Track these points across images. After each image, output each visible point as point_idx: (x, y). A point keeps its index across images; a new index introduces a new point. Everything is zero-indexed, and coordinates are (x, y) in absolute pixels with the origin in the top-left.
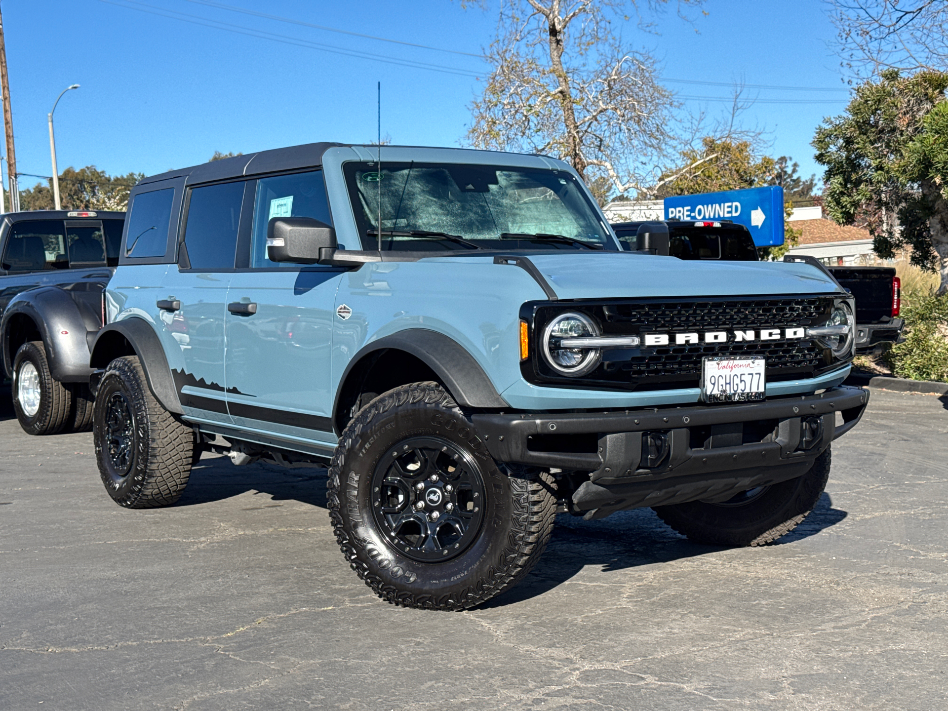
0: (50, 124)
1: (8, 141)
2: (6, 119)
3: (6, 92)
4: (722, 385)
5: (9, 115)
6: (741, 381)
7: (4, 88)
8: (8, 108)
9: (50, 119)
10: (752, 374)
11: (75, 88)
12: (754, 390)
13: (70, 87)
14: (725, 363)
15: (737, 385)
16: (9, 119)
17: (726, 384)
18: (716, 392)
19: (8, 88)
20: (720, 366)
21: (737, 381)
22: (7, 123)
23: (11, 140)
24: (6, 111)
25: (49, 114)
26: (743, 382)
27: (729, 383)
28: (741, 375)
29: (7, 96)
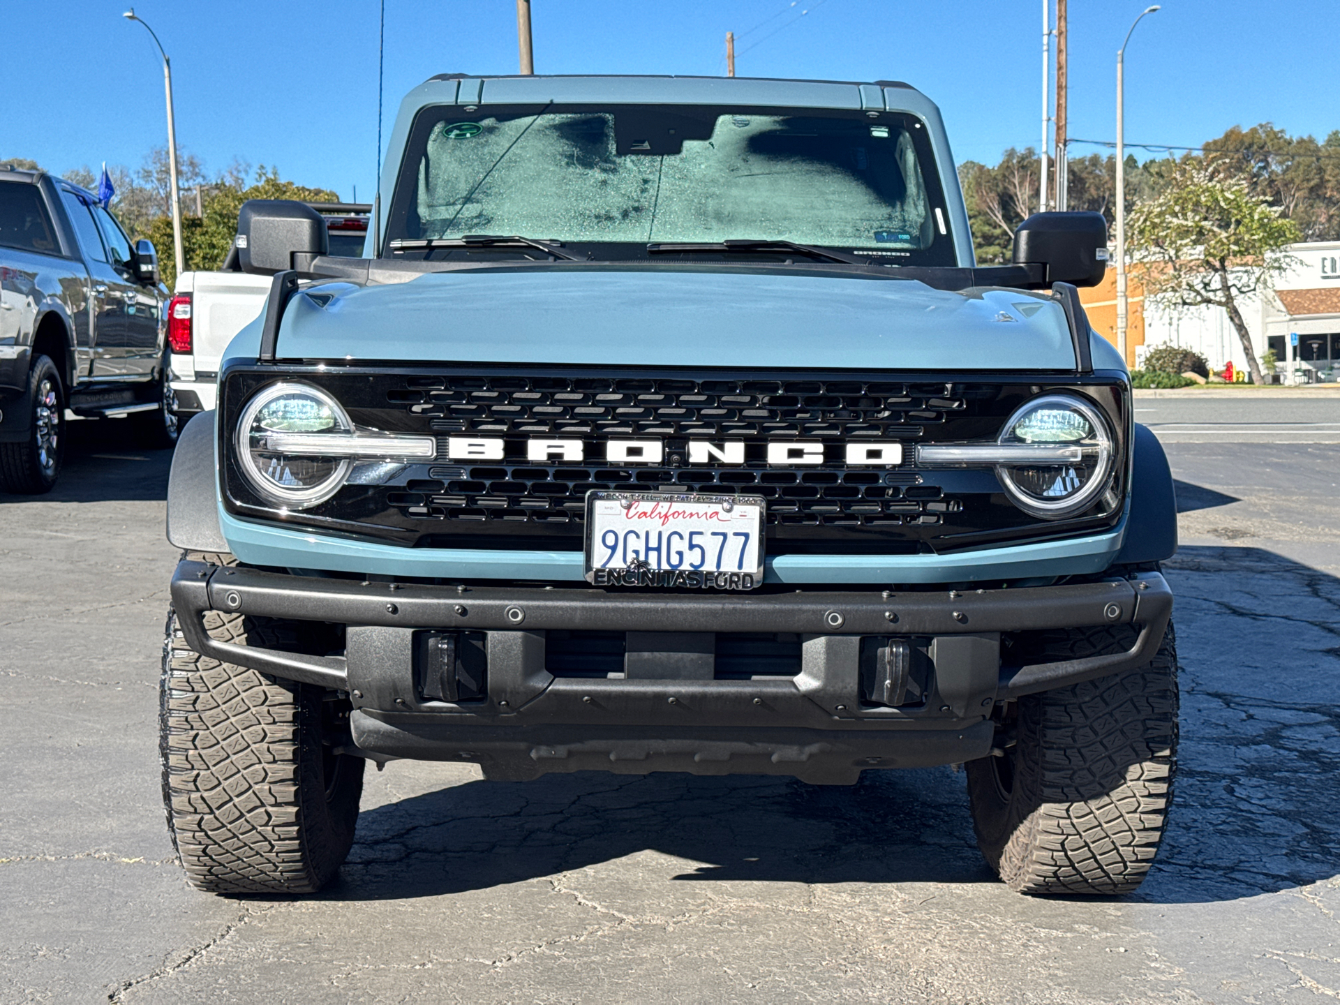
0: (1119, 66)
1: (1059, 94)
2: (1059, 63)
3: (1063, 24)
4: (637, 552)
5: (1063, 57)
6: (692, 547)
7: (1060, 18)
8: (1063, 47)
9: (1119, 59)
10: (725, 535)
11: (1154, 10)
12: (730, 566)
13: (1147, 11)
14: (646, 506)
15: (680, 554)
16: (1063, 62)
17: (648, 549)
18: (617, 563)
19: (1066, 18)
20: (632, 511)
21: (677, 544)
22: (1060, 68)
23: (1063, 93)
24: (1060, 51)
25: (1120, 52)
26: (697, 551)
27: (658, 549)
28: (692, 534)
29: (1064, 29)
